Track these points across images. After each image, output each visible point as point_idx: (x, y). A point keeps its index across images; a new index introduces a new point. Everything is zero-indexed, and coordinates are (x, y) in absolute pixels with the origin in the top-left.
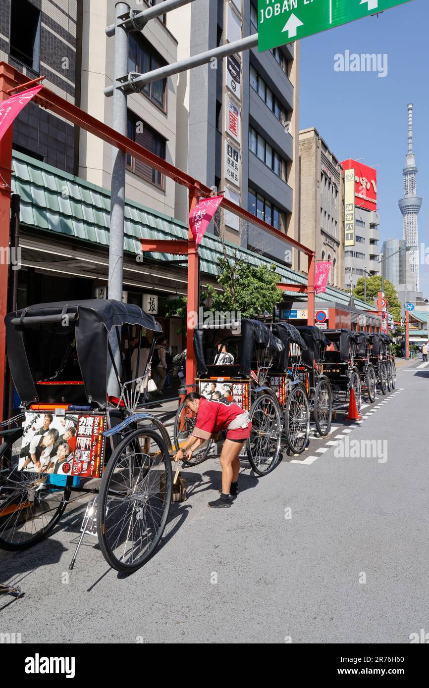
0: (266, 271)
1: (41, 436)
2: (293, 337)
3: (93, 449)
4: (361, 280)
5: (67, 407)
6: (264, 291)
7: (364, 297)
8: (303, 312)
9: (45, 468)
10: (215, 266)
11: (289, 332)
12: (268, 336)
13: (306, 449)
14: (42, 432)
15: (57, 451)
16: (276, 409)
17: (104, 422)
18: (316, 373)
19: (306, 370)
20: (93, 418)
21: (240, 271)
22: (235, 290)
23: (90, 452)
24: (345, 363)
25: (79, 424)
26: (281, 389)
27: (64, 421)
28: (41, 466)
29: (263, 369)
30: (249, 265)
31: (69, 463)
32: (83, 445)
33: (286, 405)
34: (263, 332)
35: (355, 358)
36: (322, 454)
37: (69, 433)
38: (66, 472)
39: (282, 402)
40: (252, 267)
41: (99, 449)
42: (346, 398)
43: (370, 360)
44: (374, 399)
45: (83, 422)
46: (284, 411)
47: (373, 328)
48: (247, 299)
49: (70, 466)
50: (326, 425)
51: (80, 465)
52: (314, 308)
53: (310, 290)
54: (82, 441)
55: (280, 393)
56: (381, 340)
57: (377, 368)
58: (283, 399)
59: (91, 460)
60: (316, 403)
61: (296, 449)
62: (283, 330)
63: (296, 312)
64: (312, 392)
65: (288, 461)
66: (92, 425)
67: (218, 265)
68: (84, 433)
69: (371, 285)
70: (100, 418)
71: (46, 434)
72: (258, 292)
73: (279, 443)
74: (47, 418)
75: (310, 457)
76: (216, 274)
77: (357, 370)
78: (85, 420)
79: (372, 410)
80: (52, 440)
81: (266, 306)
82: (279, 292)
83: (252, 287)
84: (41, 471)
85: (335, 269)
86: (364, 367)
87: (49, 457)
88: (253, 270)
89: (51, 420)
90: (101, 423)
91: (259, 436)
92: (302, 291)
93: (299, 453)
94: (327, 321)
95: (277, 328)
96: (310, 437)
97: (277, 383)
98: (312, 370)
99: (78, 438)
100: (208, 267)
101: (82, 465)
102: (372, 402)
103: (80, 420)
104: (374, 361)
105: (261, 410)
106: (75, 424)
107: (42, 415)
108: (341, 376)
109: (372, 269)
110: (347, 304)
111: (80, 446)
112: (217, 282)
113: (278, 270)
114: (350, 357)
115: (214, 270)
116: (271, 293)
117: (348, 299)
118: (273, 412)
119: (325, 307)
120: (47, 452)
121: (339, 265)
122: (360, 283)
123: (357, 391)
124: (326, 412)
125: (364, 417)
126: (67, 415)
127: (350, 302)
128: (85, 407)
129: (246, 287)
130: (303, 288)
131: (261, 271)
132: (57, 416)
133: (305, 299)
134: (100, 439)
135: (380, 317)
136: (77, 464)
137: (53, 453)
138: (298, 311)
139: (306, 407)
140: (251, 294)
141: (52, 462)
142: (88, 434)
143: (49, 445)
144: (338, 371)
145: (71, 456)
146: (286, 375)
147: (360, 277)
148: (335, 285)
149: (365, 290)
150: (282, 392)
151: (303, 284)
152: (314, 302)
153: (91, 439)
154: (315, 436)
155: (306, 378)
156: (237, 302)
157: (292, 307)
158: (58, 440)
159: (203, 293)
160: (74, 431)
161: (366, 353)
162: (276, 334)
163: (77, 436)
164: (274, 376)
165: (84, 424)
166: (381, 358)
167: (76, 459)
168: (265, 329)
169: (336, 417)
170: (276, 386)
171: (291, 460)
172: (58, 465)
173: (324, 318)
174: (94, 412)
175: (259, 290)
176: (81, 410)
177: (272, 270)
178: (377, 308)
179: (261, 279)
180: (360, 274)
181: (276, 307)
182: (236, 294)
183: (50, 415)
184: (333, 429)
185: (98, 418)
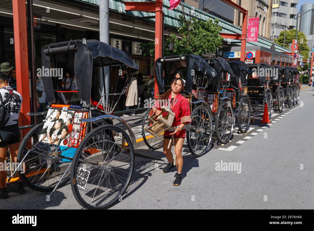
0: (211, 24)
1: (54, 122)
2: (224, 68)
3: (81, 132)
4: (283, 32)
5: (69, 106)
6: (208, 38)
7: (283, 44)
8: (238, 53)
9: (53, 141)
10: (177, 21)
11: (221, 64)
12: (206, 66)
13: (230, 141)
14: (55, 120)
15: (61, 132)
16: (209, 115)
17: (88, 116)
18: (240, 92)
19: (234, 90)
20: (82, 113)
21: (194, 25)
22: (189, 37)
23: (79, 134)
24: (262, 87)
25: (74, 117)
26: (214, 102)
27: (67, 114)
28: (52, 139)
29: (201, 89)
30: (200, 20)
31: (67, 139)
32: (76, 129)
33: (217, 113)
34: (202, 64)
35: (270, 83)
36: (240, 144)
37: (69, 121)
38: (65, 145)
39: (215, 111)
40: (202, 21)
41: (84, 132)
42: (262, 109)
43: (282, 85)
44: (282, 110)
45: (77, 115)
46: (216, 117)
47: (287, 64)
48: (197, 43)
49: (67, 141)
50: (246, 126)
51: (73, 141)
52: (245, 50)
53: (243, 38)
54: (75, 127)
55: (214, 105)
56: (291, 72)
57: (286, 90)
58: (215, 109)
59: (79, 139)
60: (239, 112)
61: (223, 141)
62: (217, 63)
63: (233, 53)
64: (237, 105)
65: (217, 148)
66: (81, 118)
67: (178, 20)
68: (77, 122)
69: (289, 35)
70: (86, 114)
71: (57, 121)
72: (205, 38)
73: (211, 137)
74: (58, 112)
75: (232, 146)
76: (178, 26)
77: (271, 91)
78: (78, 114)
79: (279, 117)
80: (60, 125)
81: (211, 48)
82: (219, 38)
83: (201, 35)
84: (51, 143)
85: (264, 25)
86: (276, 90)
87: (57, 135)
88: (203, 23)
89: (60, 114)
90: (87, 117)
91: (197, 132)
92: (237, 39)
93: (225, 144)
94: (254, 59)
95: (213, 62)
96: (234, 134)
97: (212, 99)
98: (238, 90)
99: (73, 125)
100: (172, 22)
101: (74, 141)
102: (280, 112)
103: (75, 114)
104: (284, 86)
105: (199, 116)
106: (72, 116)
107: (56, 110)
108: (259, 95)
109: (291, 25)
110: (270, 48)
111: (74, 130)
112: (177, 32)
113: (220, 24)
114: (266, 83)
115: (176, 24)
116: (213, 39)
117: (271, 45)
118: (207, 117)
119: (253, 49)
120: (56, 132)
121: (268, 22)
122: (282, 35)
123: (269, 105)
124: (246, 118)
125: (273, 122)
126: (69, 111)
127: (272, 47)
128: (78, 106)
129: (197, 35)
130: (238, 36)
131: (208, 24)
132: (64, 111)
133: (240, 44)
134: (85, 126)
135: (293, 57)
136: (72, 140)
137: (59, 133)
138: (235, 52)
139: (232, 115)
140: (200, 40)
141: (58, 138)
142: (79, 123)
143: (58, 128)
144: (258, 91)
145: (69, 136)
146: (218, 93)
147: (282, 30)
148: (264, 36)
149: (285, 39)
150: (215, 105)
151: (238, 33)
152: (245, 47)
153: (80, 126)
154: (238, 133)
155: (233, 96)
156: (191, 45)
157: (231, 50)
158: (63, 126)
159: (168, 39)
160: (71, 120)
161: (279, 80)
162: (212, 65)
163: (73, 124)
164: (210, 94)
165: (77, 117)
166: (290, 84)
167: (71, 137)
168: (203, 62)
169: (254, 121)
170: (211, 100)
171: (219, 148)
172: (61, 140)
173: (251, 57)
174: (82, 109)
175: (205, 37)
176: (76, 108)
177: (216, 24)
178: (291, 51)
179: (208, 30)
180: (282, 29)
181: (218, 49)
182: (190, 40)
183: (60, 110)
184: (251, 129)
185: (85, 113)
